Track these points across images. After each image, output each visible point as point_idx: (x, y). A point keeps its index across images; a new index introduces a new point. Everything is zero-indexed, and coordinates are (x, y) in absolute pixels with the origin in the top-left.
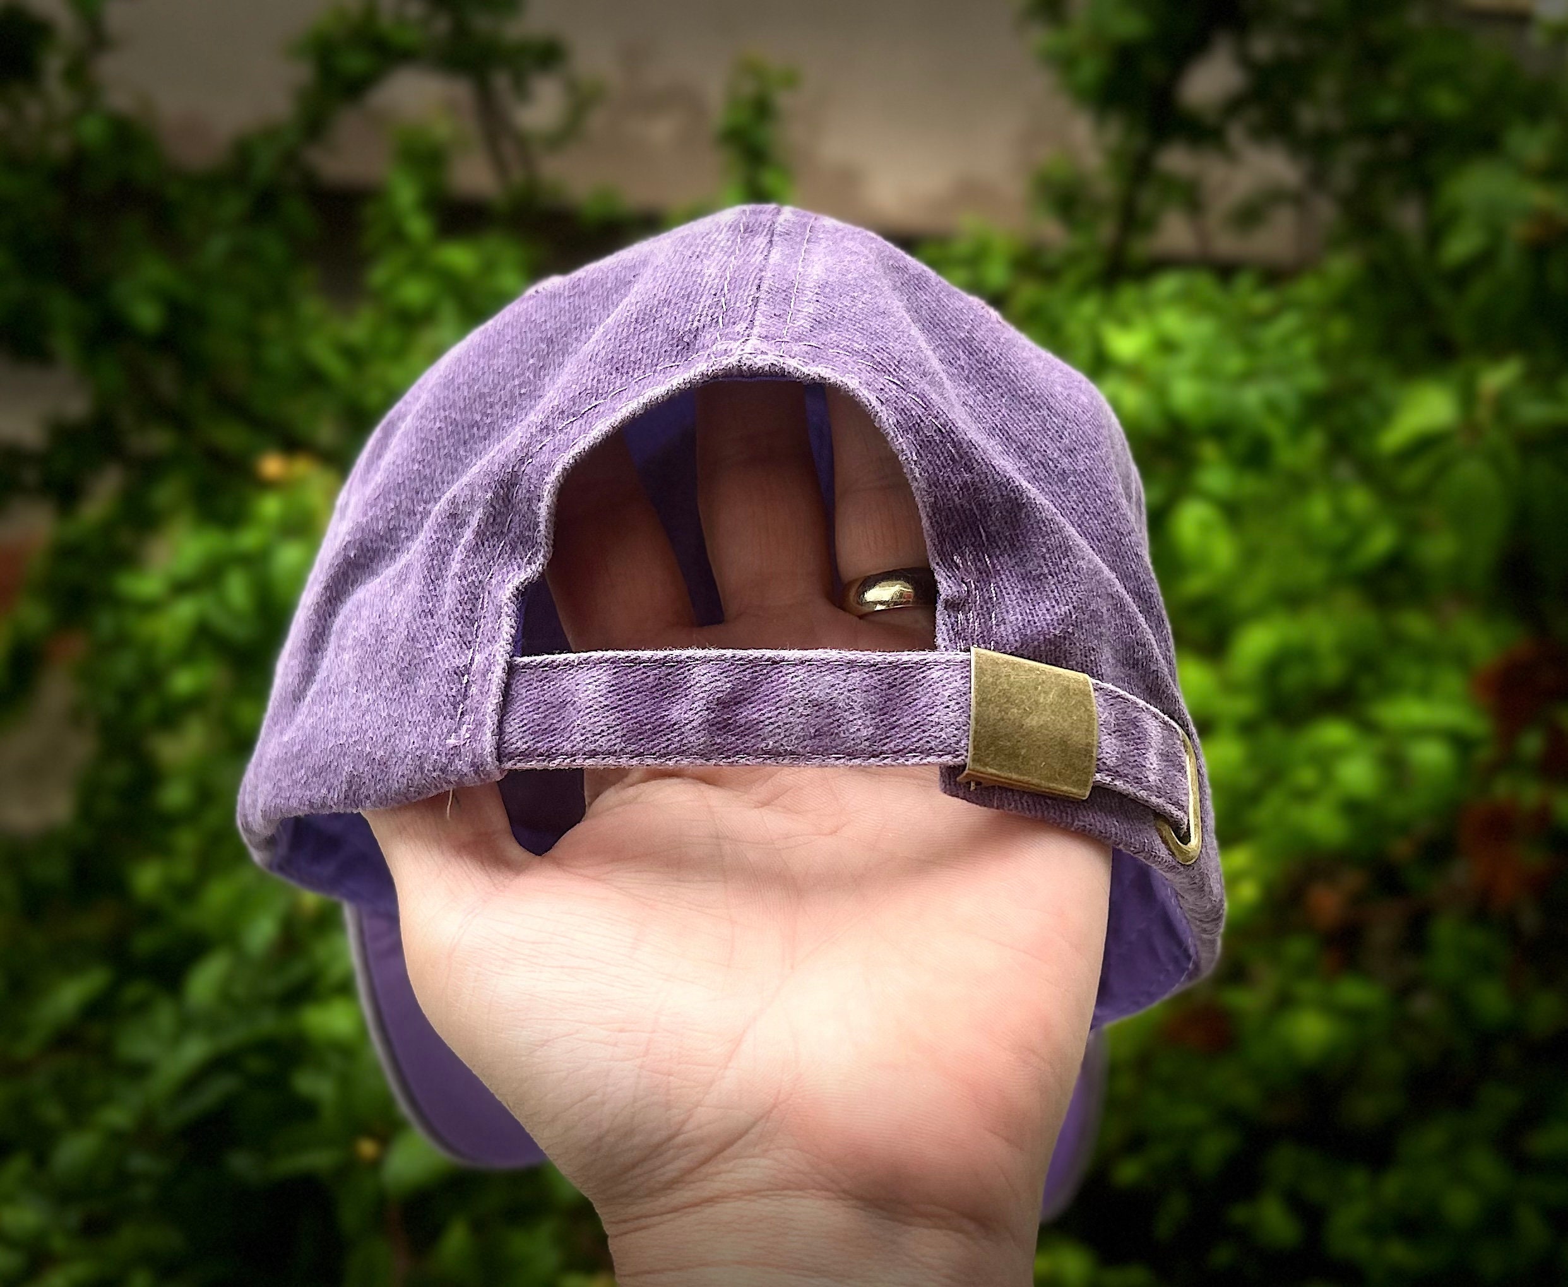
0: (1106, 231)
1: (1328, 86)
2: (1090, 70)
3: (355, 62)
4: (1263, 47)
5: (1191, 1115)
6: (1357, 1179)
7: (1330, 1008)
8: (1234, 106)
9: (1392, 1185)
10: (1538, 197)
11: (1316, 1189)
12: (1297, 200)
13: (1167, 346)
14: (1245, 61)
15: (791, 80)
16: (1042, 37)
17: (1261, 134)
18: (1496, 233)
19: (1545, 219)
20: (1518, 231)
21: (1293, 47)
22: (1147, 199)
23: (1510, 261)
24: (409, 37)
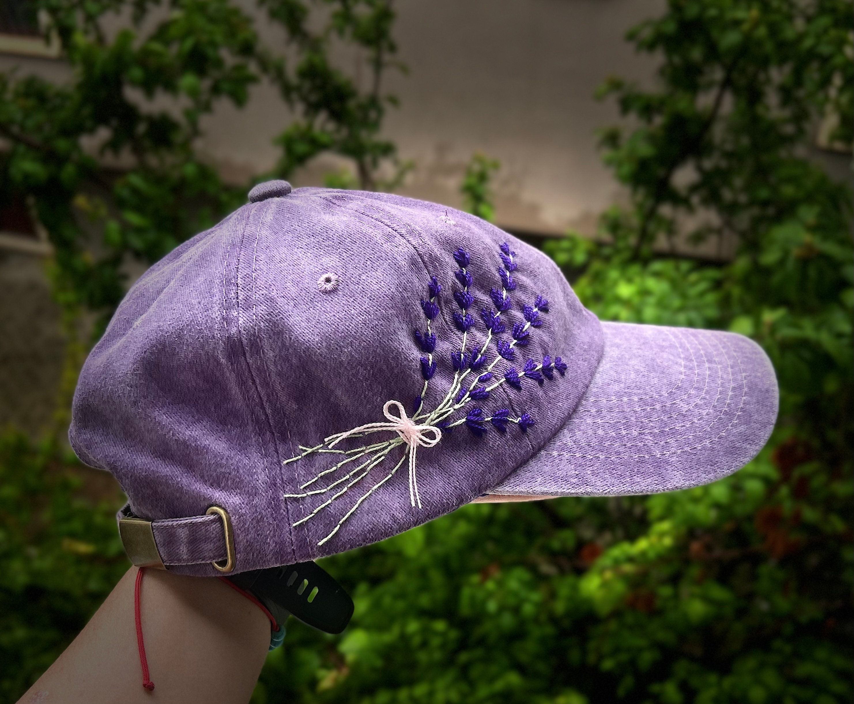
0: (632, 240)
1: (738, 182)
2: (627, 169)
3: (301, 148)
4: (708, 164)
5: (638, 641)
6: (713, 678)
7: (706, 599)
8: (694, 188)
9: (727, 683)
10: (807, 238)
11: (695, 682)
12: (719, 232)
13: (645, 293)
14: (700, 169)
15: (496, 166)
16: (607, 153)
17: (706, 202)
18: (786, 253)
19: (809, 248)
20: (795, 252)
21: (724, 164)
22: (652, 227)
23: (791, 265)
24: (324, 139)
